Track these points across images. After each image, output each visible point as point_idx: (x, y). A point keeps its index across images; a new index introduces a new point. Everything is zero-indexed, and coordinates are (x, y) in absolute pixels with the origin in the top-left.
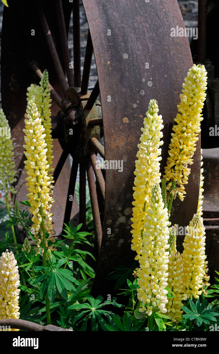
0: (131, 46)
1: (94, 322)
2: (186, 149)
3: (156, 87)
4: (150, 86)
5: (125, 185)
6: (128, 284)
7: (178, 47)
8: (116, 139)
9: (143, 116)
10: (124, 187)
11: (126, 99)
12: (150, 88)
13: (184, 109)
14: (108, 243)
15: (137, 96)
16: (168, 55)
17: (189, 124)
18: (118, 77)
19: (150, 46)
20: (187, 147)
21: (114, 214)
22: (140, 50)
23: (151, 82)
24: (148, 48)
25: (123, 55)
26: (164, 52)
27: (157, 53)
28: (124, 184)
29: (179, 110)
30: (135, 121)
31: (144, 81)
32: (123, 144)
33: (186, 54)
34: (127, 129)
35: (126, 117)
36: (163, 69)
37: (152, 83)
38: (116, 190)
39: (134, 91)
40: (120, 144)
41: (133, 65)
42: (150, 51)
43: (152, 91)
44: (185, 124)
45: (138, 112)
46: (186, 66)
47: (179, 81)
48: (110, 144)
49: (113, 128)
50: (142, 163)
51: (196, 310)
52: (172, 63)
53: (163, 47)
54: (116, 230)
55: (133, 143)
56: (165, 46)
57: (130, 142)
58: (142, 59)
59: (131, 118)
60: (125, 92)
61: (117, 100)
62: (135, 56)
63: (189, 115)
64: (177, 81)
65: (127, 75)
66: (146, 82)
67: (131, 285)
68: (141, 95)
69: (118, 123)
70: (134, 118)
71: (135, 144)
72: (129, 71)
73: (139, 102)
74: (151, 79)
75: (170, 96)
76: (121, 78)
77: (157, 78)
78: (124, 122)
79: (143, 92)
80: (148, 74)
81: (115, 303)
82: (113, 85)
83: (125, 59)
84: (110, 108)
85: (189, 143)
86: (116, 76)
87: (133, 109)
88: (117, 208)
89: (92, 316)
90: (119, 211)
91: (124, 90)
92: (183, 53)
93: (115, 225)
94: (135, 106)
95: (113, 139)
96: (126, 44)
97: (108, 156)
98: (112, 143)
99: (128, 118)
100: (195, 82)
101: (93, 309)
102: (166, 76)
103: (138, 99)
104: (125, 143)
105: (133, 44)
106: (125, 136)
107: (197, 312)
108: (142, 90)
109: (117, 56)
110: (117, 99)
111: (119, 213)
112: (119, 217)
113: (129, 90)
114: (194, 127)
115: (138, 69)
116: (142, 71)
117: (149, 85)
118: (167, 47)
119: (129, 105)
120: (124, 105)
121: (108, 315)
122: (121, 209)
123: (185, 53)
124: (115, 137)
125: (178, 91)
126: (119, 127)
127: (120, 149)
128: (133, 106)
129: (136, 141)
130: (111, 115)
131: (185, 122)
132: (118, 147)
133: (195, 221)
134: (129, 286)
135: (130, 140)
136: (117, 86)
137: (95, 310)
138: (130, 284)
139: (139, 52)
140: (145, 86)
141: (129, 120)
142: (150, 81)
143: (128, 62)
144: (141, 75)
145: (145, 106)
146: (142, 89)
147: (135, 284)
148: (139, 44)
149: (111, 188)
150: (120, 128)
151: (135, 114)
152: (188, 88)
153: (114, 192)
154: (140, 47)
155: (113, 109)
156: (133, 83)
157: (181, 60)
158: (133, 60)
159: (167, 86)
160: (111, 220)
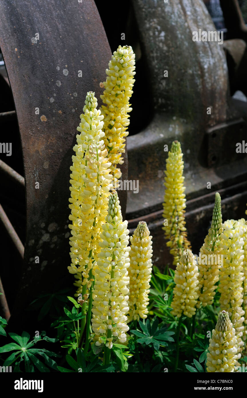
0: (38, 28)
1: (28, 365)
2: (116, 147)
3: (73, 76)
4: (66, 75)
5: (48, 197)
6: (66, 313)
7: (90, 26)
8: (35, 142)
9: (62, 111)
10: (47, 198)
11: (42, 92)
12: (66, 78)
13: (110, 99)
14: (30, 267)
15: (53, 88)
16: (81, 37)
17: (118, 117)
18: (29, 66)
19: (60, 26)
20: (117, 144)
21: (37, 233)
22: (49, 32)
23: (67, 70)
24: (58, 29)
25: (31, 39)
26: (76, 33)
27: (68, 35)
28: (47, 195)
29: (104, 102)
30: (54, 119)
31: (59, 69)
32: (42, 147)
33: (100, 34)
34: (46, 129)
35: (44, 114)
36: (78, 54)
37: (68, 72)
38: (39, 204)
39: (50, 83)
40: (40, 148)
41: (44, 51)
42: (61, 33)
43: (69, 81)
44: (113, 117)
45: (56, 107)
46: (102, 49)
47: (97, 67)
48: (28, 149)
49: (30, 129)
50: (91, 170)
51: (148, 332)
52: (86, 45)
53: (74, 27)
54: (39, 251)
55: (54, 145)
56: (76, 26)
57: (51, 144)
58: (53, 42)
59: (49, 115)
60: (39, 84)
61: (31, 95)
62: (44, 39)
63: (116, 107)
64: (95, 67)
65: (39, 64)
66: (61, 70)
67: (69, 315)
68: (57, 86)
69: (36, 123)
70: (53, 115)
71: (56, 146)
72: (40, 58)
73: (56, 95)
74: (66, 66)
75: (89, 85)
76: (33, 68)
77: (73, 64)
78: (42, 121)
79: (59, 83)
80: (62, 60)
81: (47, 338)
82: (25, 77)
83: (34, 44)
84: (25, 105)
85: (119, 139)
86: (26, 65)
87: (50, 104)
88: (40, 225)
89: (24, 357)
90: (42, 227)
91: (38, 82)
92: (96, 33)
93: (38, 246)
94: (52, 100)
95: (31, 143)
96: (32, 25)
97: (27, 164)
98: (31, 147)
99: (45, 115)
100: (123, 67)
101: (24, 349)
102: (82, 61)
103: (54, 92)
104: (45, 146)
105: (40, 25)
106: (44, 138)
107: (149, 334)
108: (57, 81)
109: (25, 41)
110: (31, 93)
111: (43, 231)
112: (42, 235)
113: (43, 81)
114: (123, 120)
115: (50, 55)
116: (55, 58)
117: (65, 73)
118: (78, 27)
119: (45, 100)
120: (40, 100)
121: (43, 355)
122: (44, 225)
123: (98, 32)
124: (33, 140)
125: (97, 78)
126: (37, 127)
127: (41, 154)
128: (49, 101)
129: (57, 142)
130: (26, 113)
131: (112, 115)
132: (37, 152)
133: (141, 231)
134: (68, 316)
135: (51, 142)
136: (29, 78)
137: (26, 350)
138: (68, 313)
139: (49, 35)
140: (61, 75)
141: (47, 118)
142: (65, 69)
143: (38, 47)
144: (55, 62)
145: (63, 99)
146: (57, 79)
147: (74, 313)
148: (47, 25)
149: (32, 202)
150: (39, 128)
151: (53, 110)
152: (115, 74)
153: (36, 206)
154: (49, 29)
155: (28, 107)
156: (46, 72)
157: (96, 41)
158: (43, 45)
159: (85, 74)
160: (34, 240)
